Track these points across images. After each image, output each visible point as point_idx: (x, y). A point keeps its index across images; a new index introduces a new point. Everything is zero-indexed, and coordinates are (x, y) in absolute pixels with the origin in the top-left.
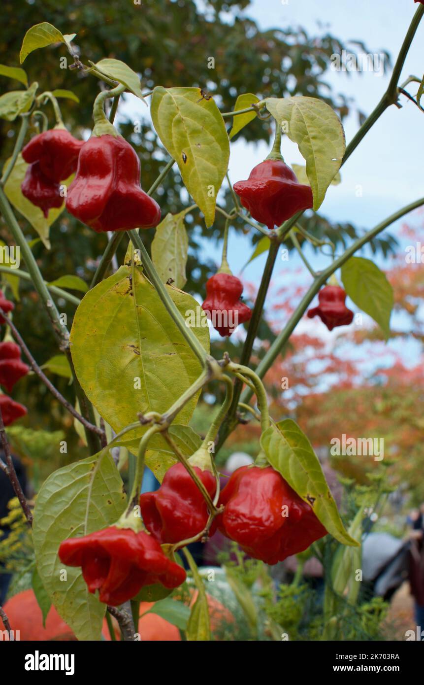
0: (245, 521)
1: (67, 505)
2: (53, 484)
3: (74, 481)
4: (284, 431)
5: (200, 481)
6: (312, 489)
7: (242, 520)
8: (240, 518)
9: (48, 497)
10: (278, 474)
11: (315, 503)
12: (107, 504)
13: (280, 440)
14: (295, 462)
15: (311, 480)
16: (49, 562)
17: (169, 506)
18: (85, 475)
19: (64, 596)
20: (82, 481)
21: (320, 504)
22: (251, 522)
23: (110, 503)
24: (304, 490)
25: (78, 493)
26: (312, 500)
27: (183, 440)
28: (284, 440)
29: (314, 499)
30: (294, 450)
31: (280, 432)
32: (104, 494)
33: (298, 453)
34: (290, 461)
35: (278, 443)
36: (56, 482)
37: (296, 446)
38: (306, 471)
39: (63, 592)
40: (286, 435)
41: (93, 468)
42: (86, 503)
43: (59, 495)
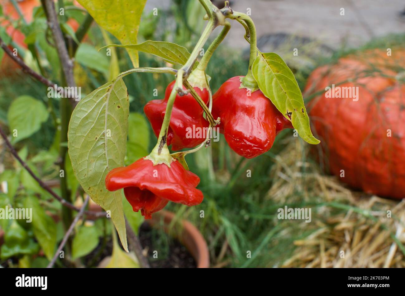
0: (248, 143)
1: (93, 124)
2: (80, 111)
3: (96, 104)
4: (268, 60)
5: (200, 98)
6: (290, 105)
7: (245, 143)
8: (244, 141)
9: (78, 122)
10: (268, 99)
11: (292, 116)
12: (117, 108)
13: (265, 67)
14: (277, 84)
15: (288, 98)
16: (83, 168)
17: (181, 126)
18: (103, 96)
19: (96, 188)
20: (102, 102)
21: (295, 116)
22: (253, 145)
23: (119, 107)
24: (284, 108)
25: (100, 112)
26: (289, 114)
27: (176, 54)
28: (268, 67)
29: (291, 113)
30: (276, 75)
31: (265, 60)
32: (115, 103)
33: (279, 78)
34: (273, 84)
35: (264, 70)
36: (83, 109)
37: (278, 72)
38: (285, 91)
39: (95, 186)
40: (269, 63)
41: (109, 89)
42: (105, 116)
43: (86, 118)
